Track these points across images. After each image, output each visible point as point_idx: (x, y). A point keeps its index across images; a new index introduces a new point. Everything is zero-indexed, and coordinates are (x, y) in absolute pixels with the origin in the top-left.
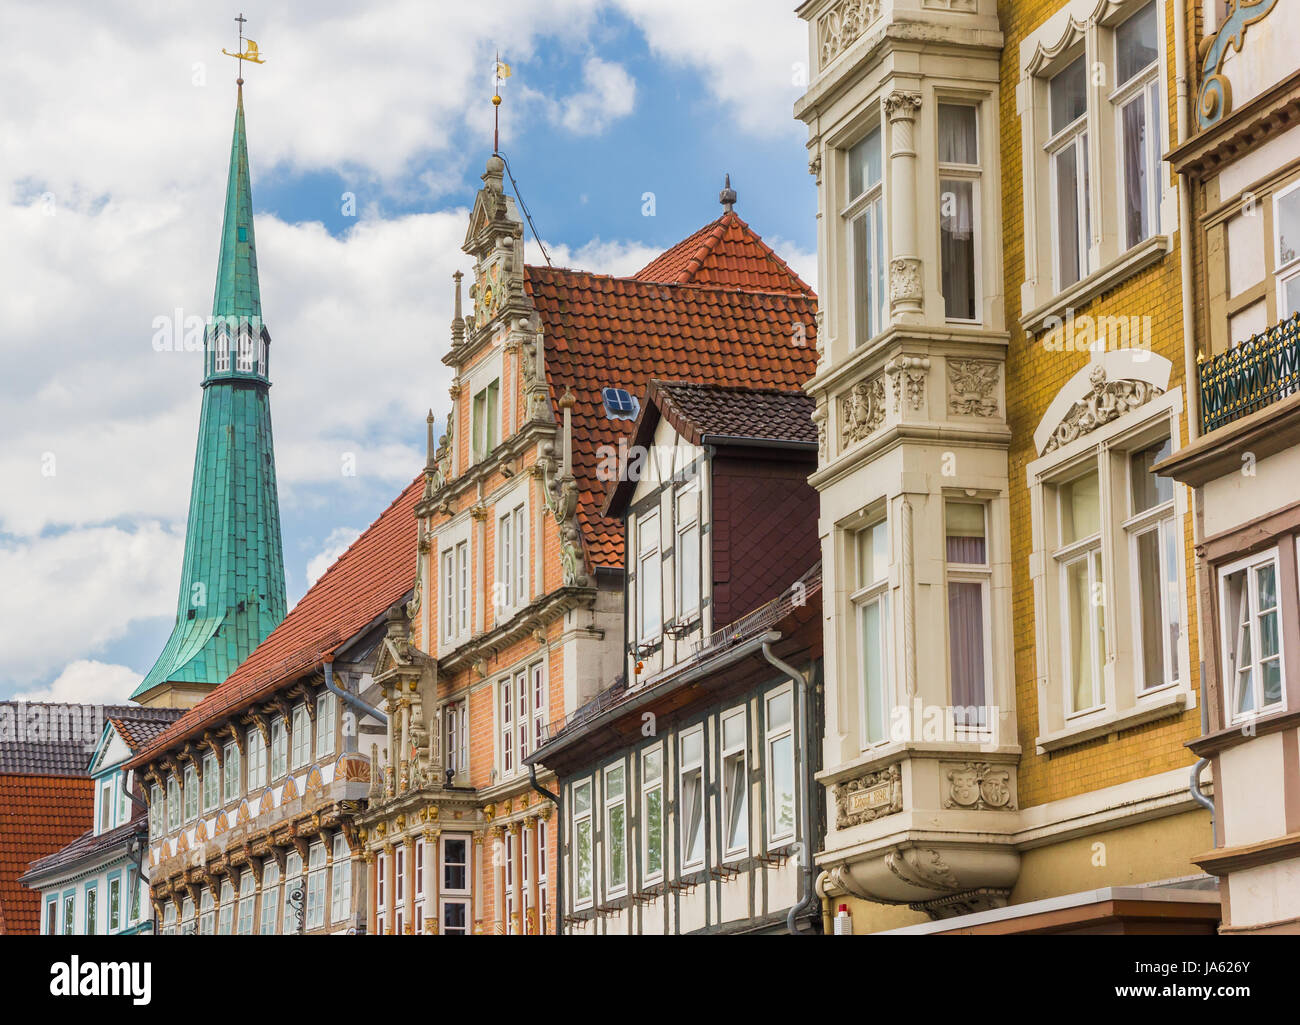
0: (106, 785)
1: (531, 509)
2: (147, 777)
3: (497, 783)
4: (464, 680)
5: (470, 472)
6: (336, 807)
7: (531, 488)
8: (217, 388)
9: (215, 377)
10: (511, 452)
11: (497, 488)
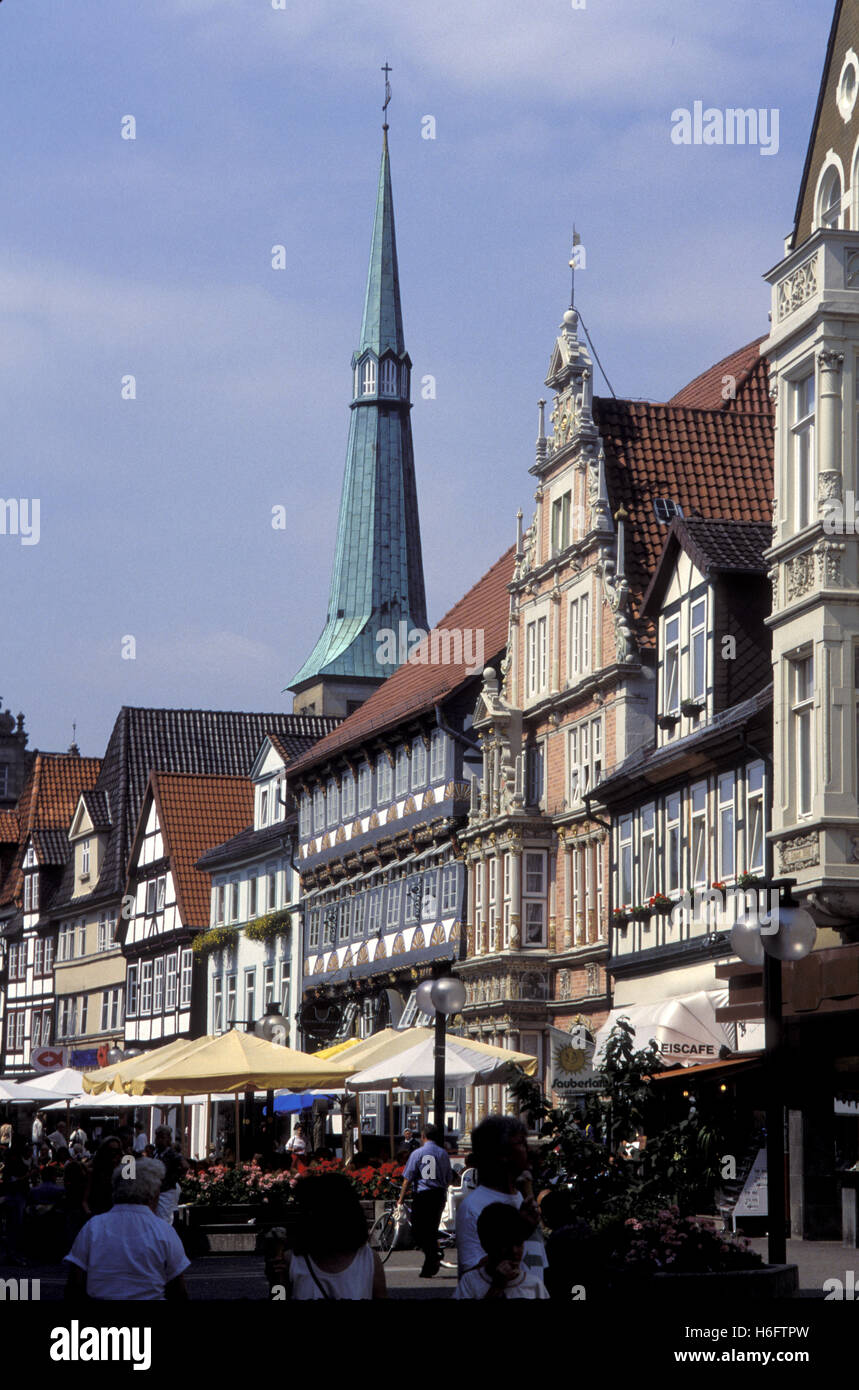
0: (265, 788)
1: (594, 598)
2: (297, 786)
3: (568, 810)
4: (542, 730)
5: (549, 564)
6: (445, 821)
7: (594, 582)
8: (363, 410)
9: (361, 400)
10: (581, 553)
11: (569, 578)
